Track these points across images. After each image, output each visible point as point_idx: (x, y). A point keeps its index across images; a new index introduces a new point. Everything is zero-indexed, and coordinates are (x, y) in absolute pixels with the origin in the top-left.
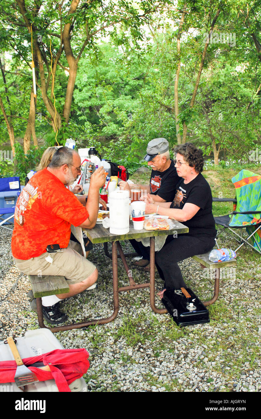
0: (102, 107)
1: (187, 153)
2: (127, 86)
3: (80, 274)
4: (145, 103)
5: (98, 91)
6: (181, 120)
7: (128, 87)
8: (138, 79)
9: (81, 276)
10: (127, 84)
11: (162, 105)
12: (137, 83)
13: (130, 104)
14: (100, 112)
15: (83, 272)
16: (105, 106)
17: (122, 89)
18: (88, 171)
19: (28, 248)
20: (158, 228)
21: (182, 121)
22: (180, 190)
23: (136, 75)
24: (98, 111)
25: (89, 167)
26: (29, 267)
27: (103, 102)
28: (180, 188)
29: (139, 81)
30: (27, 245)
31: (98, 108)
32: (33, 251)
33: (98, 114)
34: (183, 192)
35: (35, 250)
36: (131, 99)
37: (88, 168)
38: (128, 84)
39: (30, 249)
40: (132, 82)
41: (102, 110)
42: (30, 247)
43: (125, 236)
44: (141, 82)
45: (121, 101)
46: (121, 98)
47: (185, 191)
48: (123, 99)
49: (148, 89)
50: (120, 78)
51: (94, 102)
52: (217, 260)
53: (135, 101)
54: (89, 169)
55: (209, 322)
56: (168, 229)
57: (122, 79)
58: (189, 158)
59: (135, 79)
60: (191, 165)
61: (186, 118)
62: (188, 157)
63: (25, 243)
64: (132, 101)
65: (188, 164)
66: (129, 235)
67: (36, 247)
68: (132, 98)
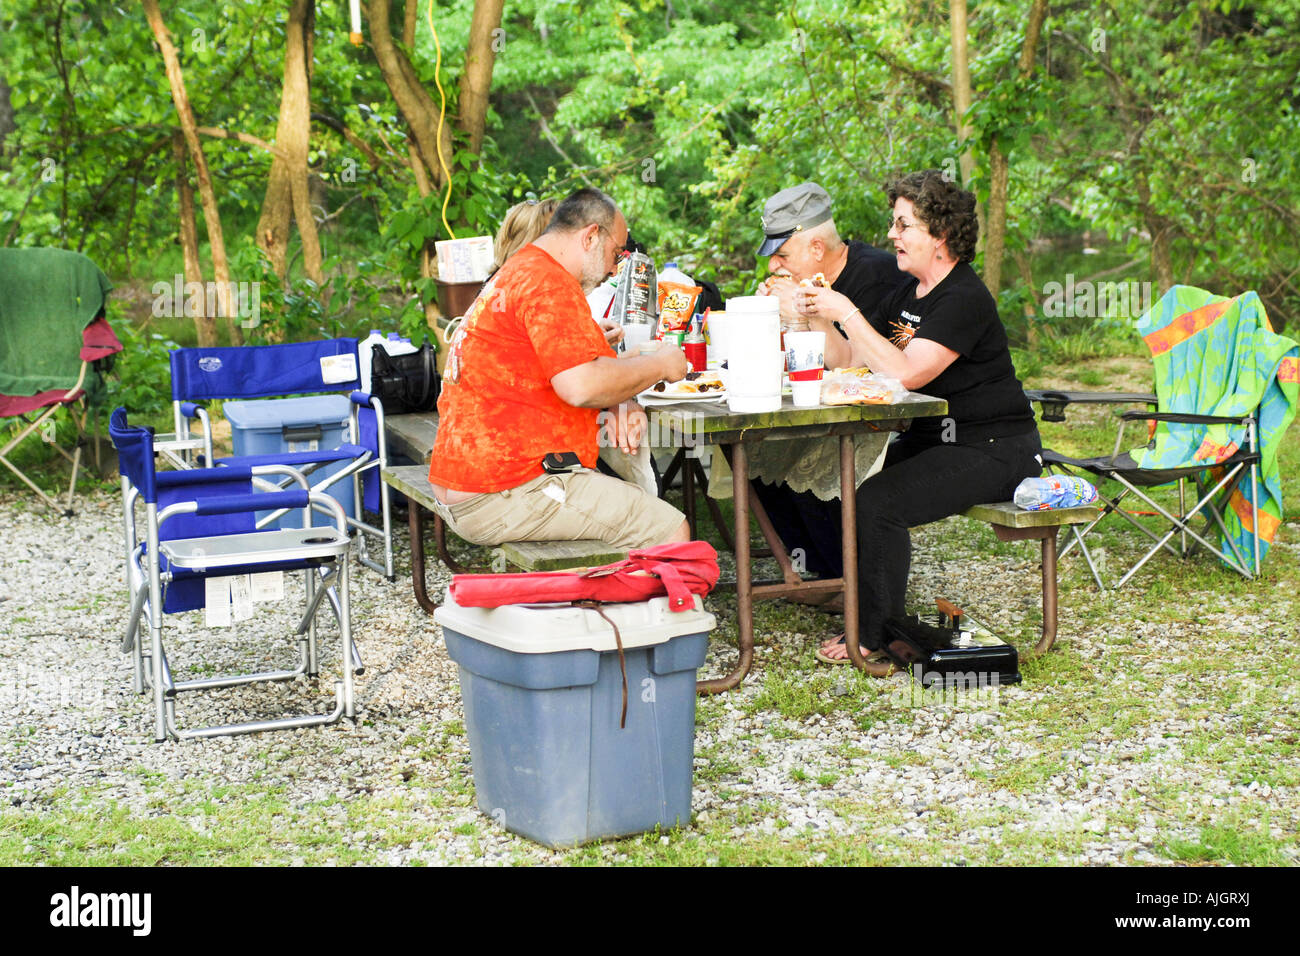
0: (568, 90)
1: (923, 193)
3: (643, 530)
4: (815, 63)
6: (980, 134)
9: (647, 536)
11: (898, 69)
13: (728, 70)
14: (559, 118)
15: (650, 526)
16: (586, 87)
18: (634, 282)
19: (489, 454)
20: (861, 398)
21: (984, 139)
22: (905, 321)
24: (549, 111)
25: (637, 271)
26: (499, 520)
27: (571, 64)
28: (905, 314)
30: (484, 445)
31: (549, 94)
32: (502, 462)
33: (547, 133)
34: (914, 325)
35: (507, 459)
37: (633, 274)
39: (493, 455)
41: (567, 110)
42: (492, 450)
43: (771, 415)
47: (917, 319)
48: (686, 46)
52: (1035, 503)
54: (638, 276)
55: (1019, 680)
56: (887, 400)
58: (929, 209)
60: (933, 232)
61: (1003, 123)
62: (925, 204)
63: (477, 442)
65: (925, 229)
66: (781, 415)
67: (508, 449)
68: (739, 37)
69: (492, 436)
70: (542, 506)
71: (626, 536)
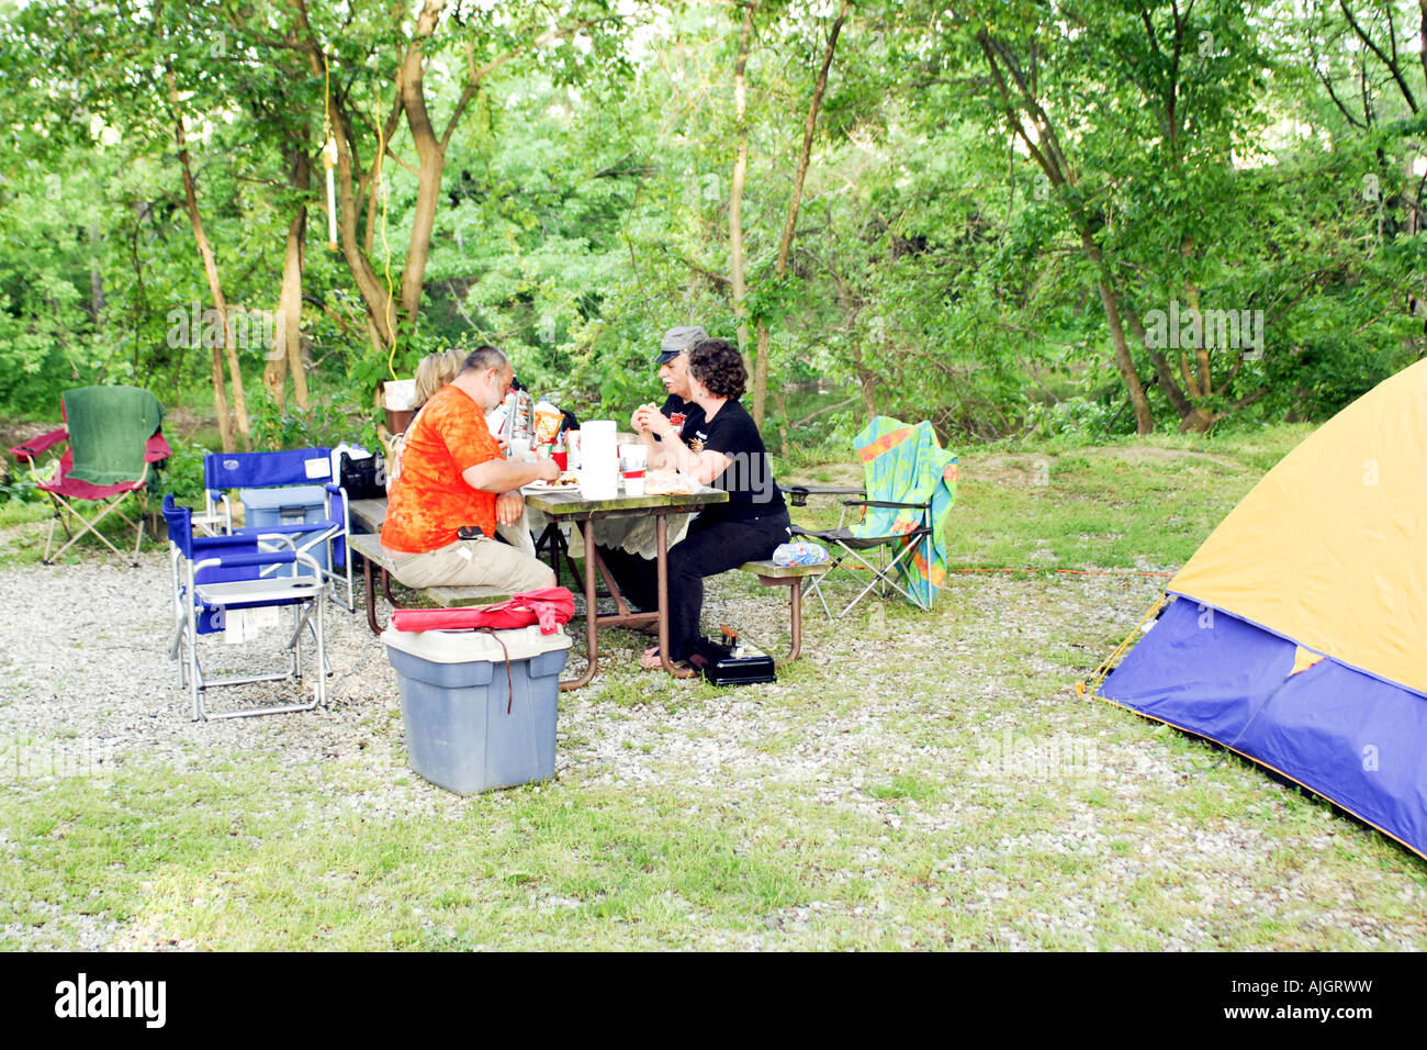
0: (476, 281)
2: (569, 203)
3: (524, 579)
4: (641, 265)
5: (460, 219)
6: (750, 314)
7: (574, 207)
8: (612, 175)
9: (527, 584)
10: (569, 194)
11: (696, 270)
12: (607, 188)
13: (583, 269)
14: (470, 299)
15: (529, 577)
16: (488, 279)
17: (552, 212)
18: (519, 411)
19: (421, 527)
21: (753, 318)
22: (698, 437)
23: (605, 160)
24: (463, 295)
26: (427, 570)
27: (478, 264)
28: (698, 433)
29: (616, 183)
31: (463, 283)
32: (430, 533)
33: (461, 309)
35: (433, 530)
36: (586, 250)
38: (577, 196)
39: (424, 527)
40: (589, 188)
41: (475, 294)
42: (423, 524)
44: (624, 187)
45: (551, 260)
46: (548, 246)
47: (705, 437)
48: (555, 252)
49: (652, 214)
50: (543, 172)
51: (445, 263)
52: (787, 561)
53: (603, 259)
55: (775, 680)
57: (550, 177)
59: (599, 176)
61: (765, 307)
63: (413, 518)
64: (591, 256)
67: (434, 523)
68: (591, 247)
69: (423, 515)
70: (456, 562)
71: (512, 584)
